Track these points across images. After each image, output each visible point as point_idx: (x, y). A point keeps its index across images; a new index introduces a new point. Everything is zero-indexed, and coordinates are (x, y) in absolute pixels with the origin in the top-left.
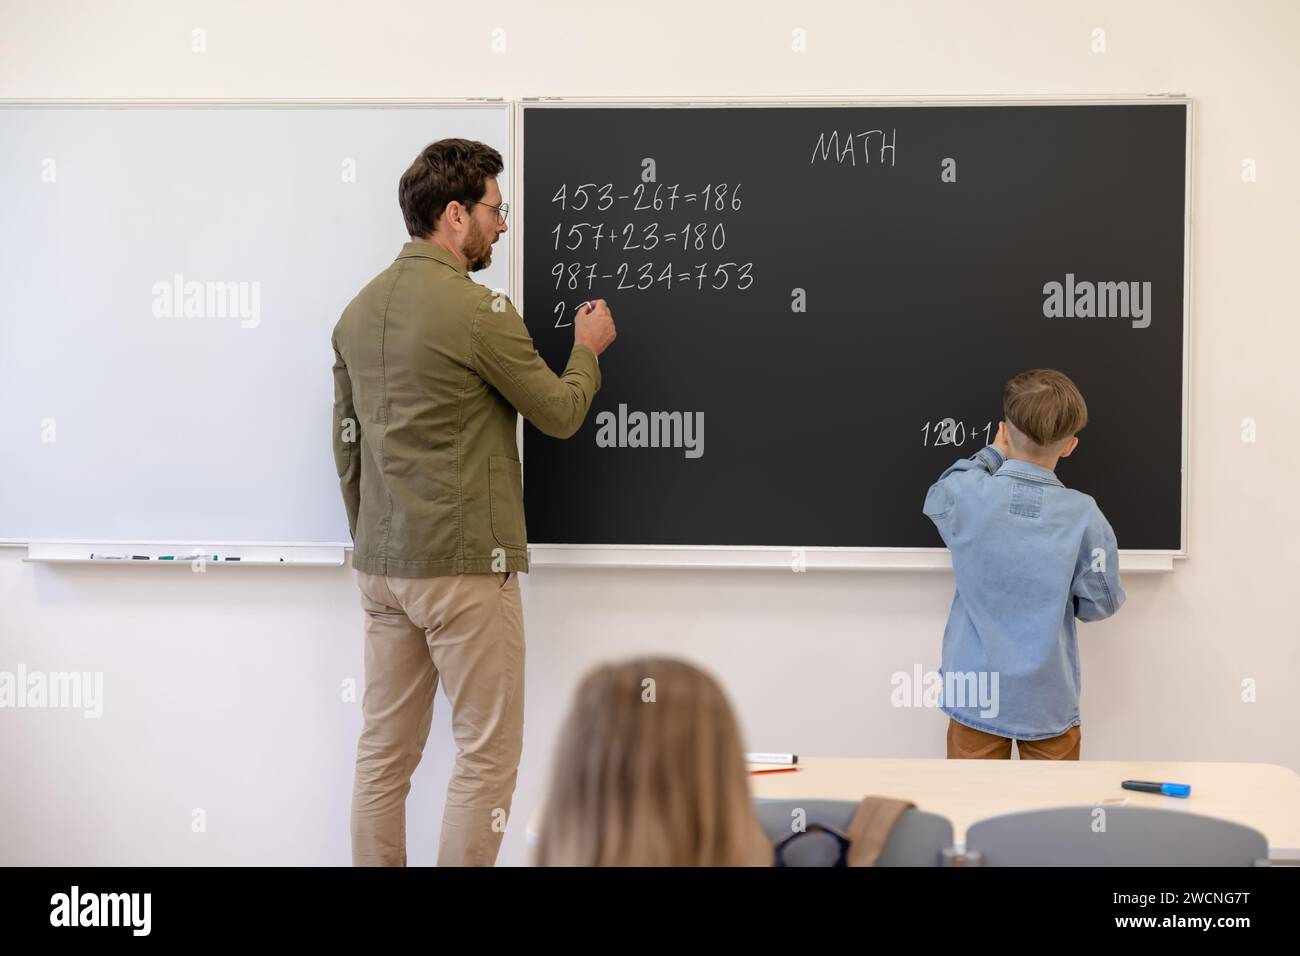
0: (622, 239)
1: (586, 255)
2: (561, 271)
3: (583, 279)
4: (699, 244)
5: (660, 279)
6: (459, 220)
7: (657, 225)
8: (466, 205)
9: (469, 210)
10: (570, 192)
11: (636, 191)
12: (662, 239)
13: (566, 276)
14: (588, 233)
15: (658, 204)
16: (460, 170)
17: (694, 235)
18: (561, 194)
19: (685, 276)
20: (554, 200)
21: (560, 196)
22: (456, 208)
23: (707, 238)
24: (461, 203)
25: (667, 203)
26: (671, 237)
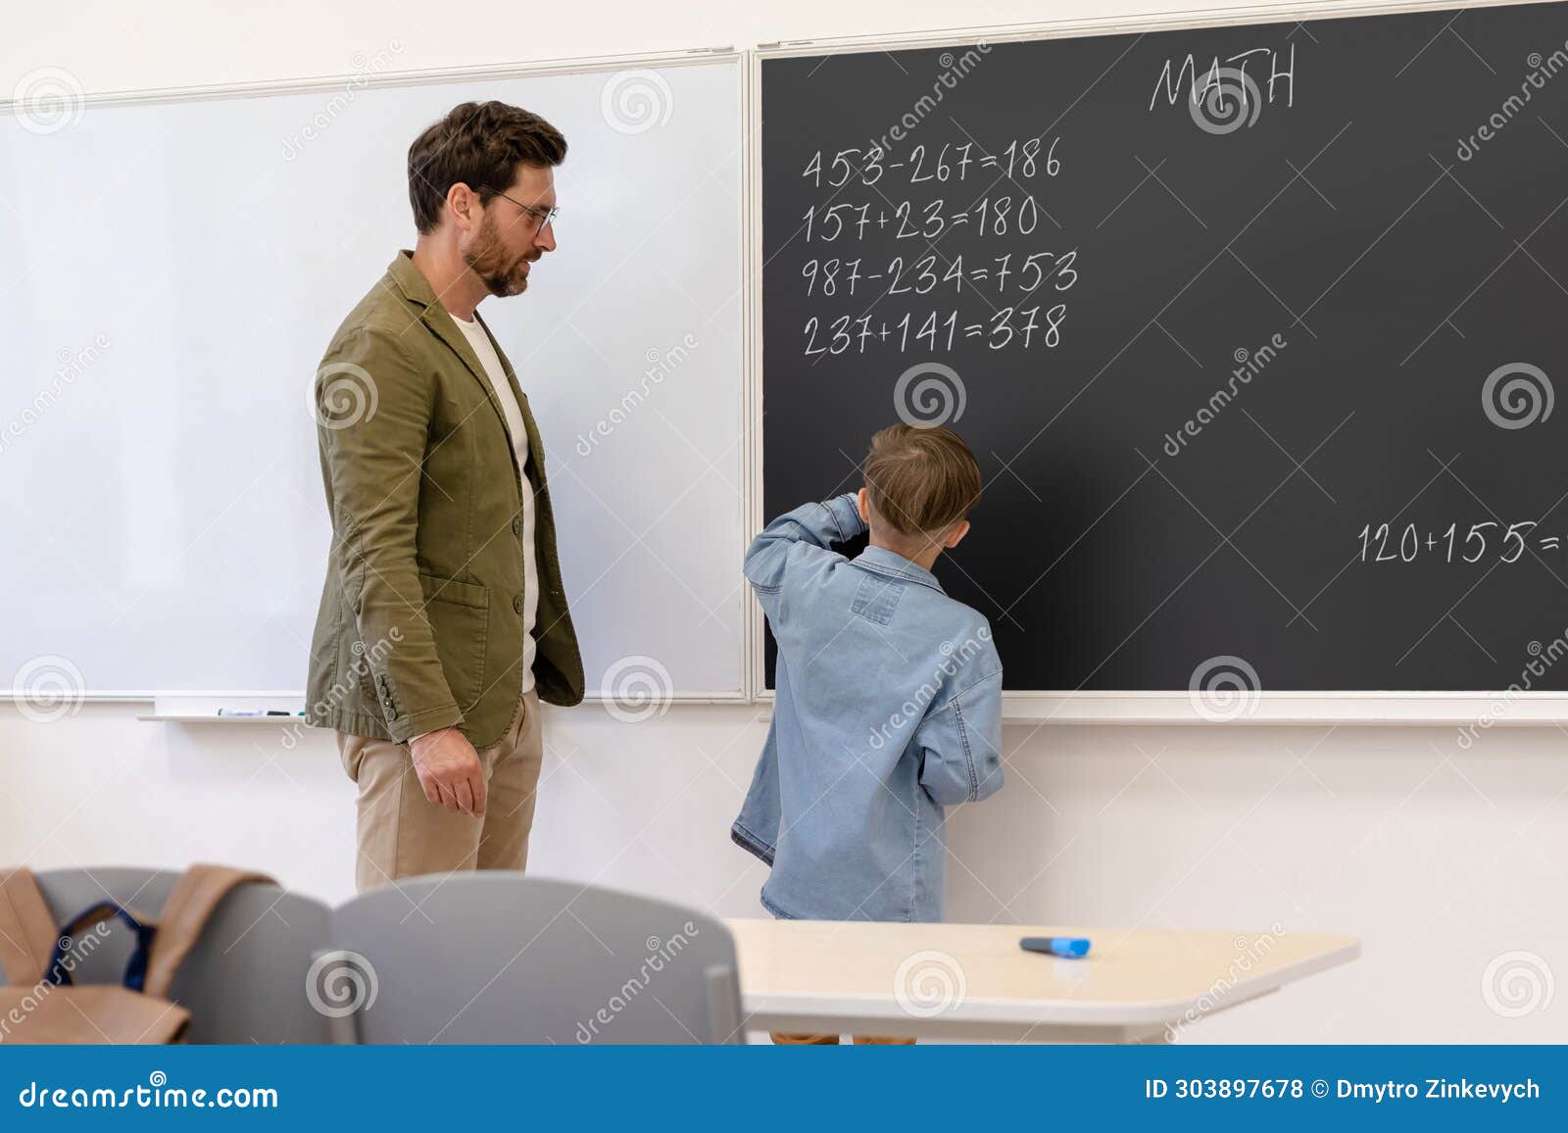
0: (895, 223)
1: (846, 248)
2: (815, 271)
3: (842, 280)
4: (1000, 228)
5: (946, 279)
6: (466, 213)
7: (941, 201)
8: (481, 193)
9: (485, 202)
10: (826, 161)
11: (914, 156)
12: (949, 222)
13: (821, 277)
14: (850, 217)
15: (943, 172)
16: (478, 142)
17: (994, 215)
18: (815, 166)
19: (980, 274)
20: (806, 174)
21: (814, 168)
22: (464, 195)
23: (1011, 219)
24: (473, 188)
25: (956, 170)
26: (961, 218)
